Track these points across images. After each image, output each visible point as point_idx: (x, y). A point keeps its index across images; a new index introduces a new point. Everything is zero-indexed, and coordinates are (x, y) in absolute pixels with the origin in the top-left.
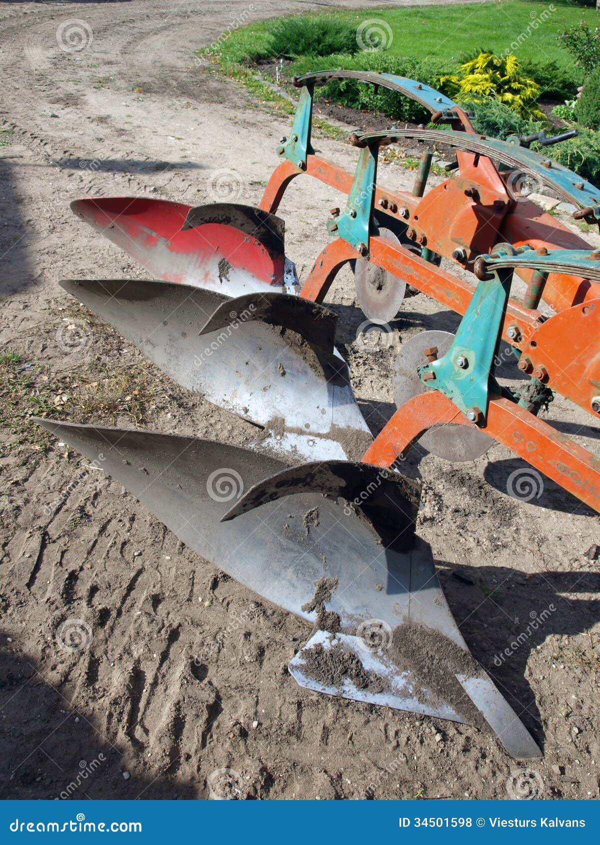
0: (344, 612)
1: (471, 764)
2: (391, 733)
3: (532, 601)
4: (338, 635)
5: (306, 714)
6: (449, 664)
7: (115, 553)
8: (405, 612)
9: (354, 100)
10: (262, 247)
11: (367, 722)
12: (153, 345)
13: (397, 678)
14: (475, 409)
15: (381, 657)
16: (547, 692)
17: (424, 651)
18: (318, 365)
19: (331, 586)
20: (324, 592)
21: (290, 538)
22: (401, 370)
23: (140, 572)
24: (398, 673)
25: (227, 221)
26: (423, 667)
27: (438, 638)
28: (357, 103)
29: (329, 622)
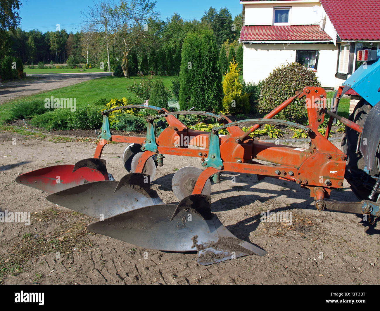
0: (203, 243)
1: (255, 261)
2: (233, 264)
3: (241, 229)
4: (205, 249)
5: (210, 270)
6: (236, 243)
7: (123, 264)
8: (218, 235)
9: (66, 127)
10: (99, 171)
11: (226, 265)
12: (87, 208)
13: (225, 253)
14: (221, 166)
15: (218, 250)
16: (259, 243)
17: (228, 243)
18: (147, 194)
19: (196, 238)
20: (195, 240)
21: (180, 229)
22: (174, 184)
23: (136, 265)
24: (225, 251)
25: (86, 165)
26: (230, 247)
27: (230, 238)
28: (68, 128)
29: (201, 247)
